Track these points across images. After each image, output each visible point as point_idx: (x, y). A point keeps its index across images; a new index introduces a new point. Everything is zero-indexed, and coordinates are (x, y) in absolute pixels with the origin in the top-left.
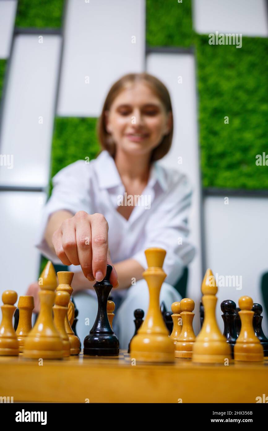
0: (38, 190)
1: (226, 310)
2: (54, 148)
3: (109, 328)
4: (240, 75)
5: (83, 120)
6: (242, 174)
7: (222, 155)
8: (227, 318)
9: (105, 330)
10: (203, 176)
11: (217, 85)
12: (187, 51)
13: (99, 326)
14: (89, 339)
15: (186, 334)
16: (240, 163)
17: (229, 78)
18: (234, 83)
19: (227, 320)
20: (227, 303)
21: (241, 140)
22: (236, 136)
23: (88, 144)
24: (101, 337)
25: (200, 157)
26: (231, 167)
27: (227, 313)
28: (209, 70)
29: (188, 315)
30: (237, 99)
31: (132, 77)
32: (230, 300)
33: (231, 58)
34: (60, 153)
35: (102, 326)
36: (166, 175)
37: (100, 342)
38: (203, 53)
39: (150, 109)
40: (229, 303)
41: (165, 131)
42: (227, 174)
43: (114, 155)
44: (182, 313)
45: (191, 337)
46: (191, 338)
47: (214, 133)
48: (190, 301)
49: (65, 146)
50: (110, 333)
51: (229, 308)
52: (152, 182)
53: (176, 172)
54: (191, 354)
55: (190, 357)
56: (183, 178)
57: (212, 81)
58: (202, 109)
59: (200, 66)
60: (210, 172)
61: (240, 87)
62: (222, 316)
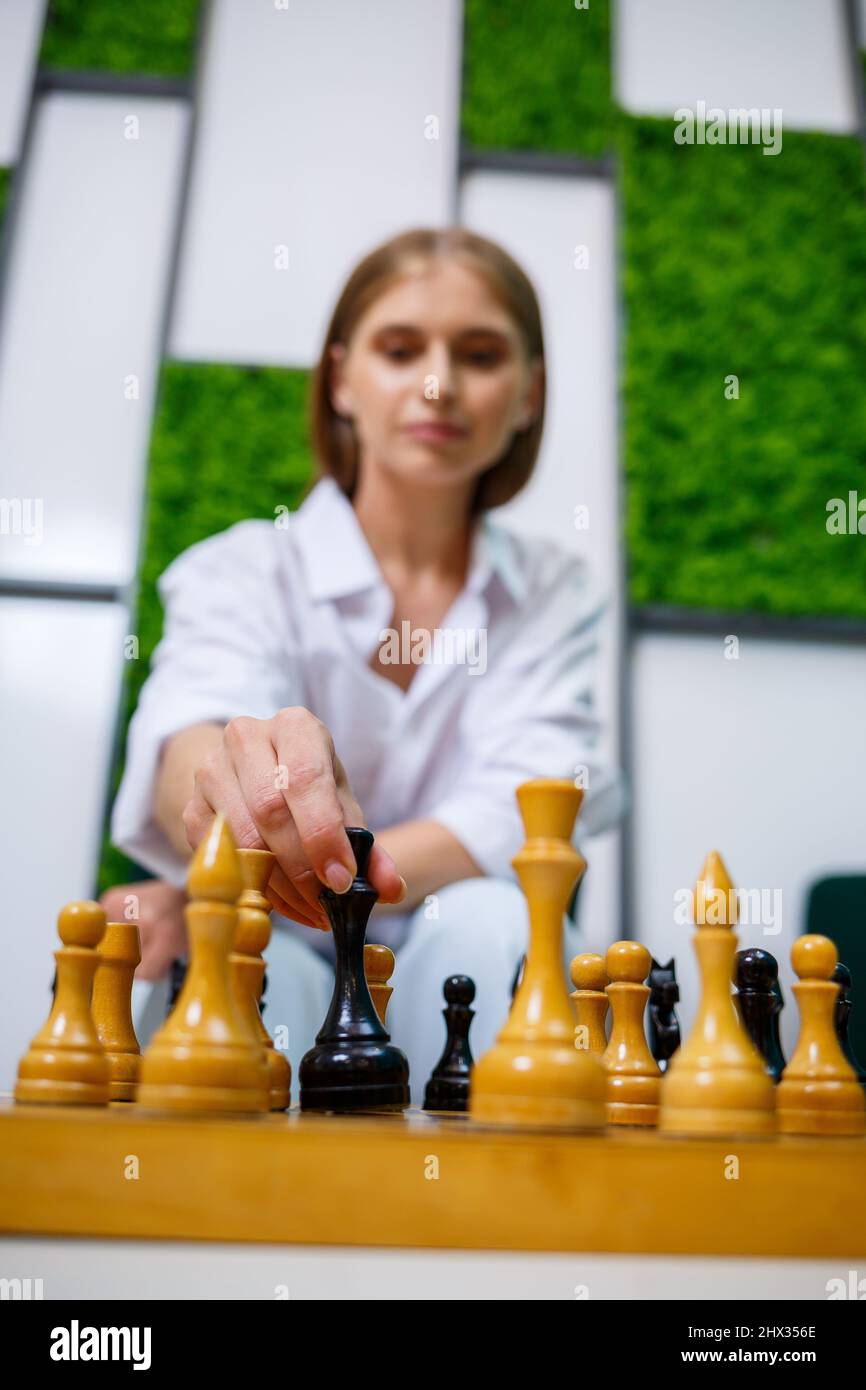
0: (104, 595)
1: (748, 981)
2: (155, 461)
3: (374, 1021)
4: (756, 250)
5: (254, 375)
6: (753, 567)
7: (694, 504)
8: (750, 1003)
9: (366, 1029)
10: (630, 568)
11: (683, 278)
12: (591, 169)
13: (345, 1019)
14: (317, 1061)
15: (622, 1050)
16: (750, 530)
17: (722, 261)
18: (738, 276)
19: (748, 1011)
20: (749, 959)
21: (754, 457)
22: (740, 445)
23: (267, 453)
24: (356, 1052)
25: (624, 508)
26: (720, 541)
27: (749, 989)
28: (659, 230)
29: (630, 992)
30: (744, 325)
31: (423, 242)
32: (760, 951)
33: (729, 196)
34: (176, 478)
35: (354, 1019)
36: (521, 558)
37: (350, 1068)
38: (643, 175)
39: (480, 345)
40: (755, 958)
41: (520, 417)
42: (708, 564)
43: (350, 491)
44: (611, 987)
45: (641, 1060)
46: (638, 1065)
47: (671, 433)
48: (636, 950)
49: (192, 458)
50: (381, 1037)
51: (757, 975)
52: (478, 579)
53: (551, 549)
54: (655, 1114)
55: (650, 1123)
56: (574, 569)
57: (666, 266)
58: (634, 354)
59: (632, 218)
60: (653, 555)
61: (755, 289)
62: (735, 996)
